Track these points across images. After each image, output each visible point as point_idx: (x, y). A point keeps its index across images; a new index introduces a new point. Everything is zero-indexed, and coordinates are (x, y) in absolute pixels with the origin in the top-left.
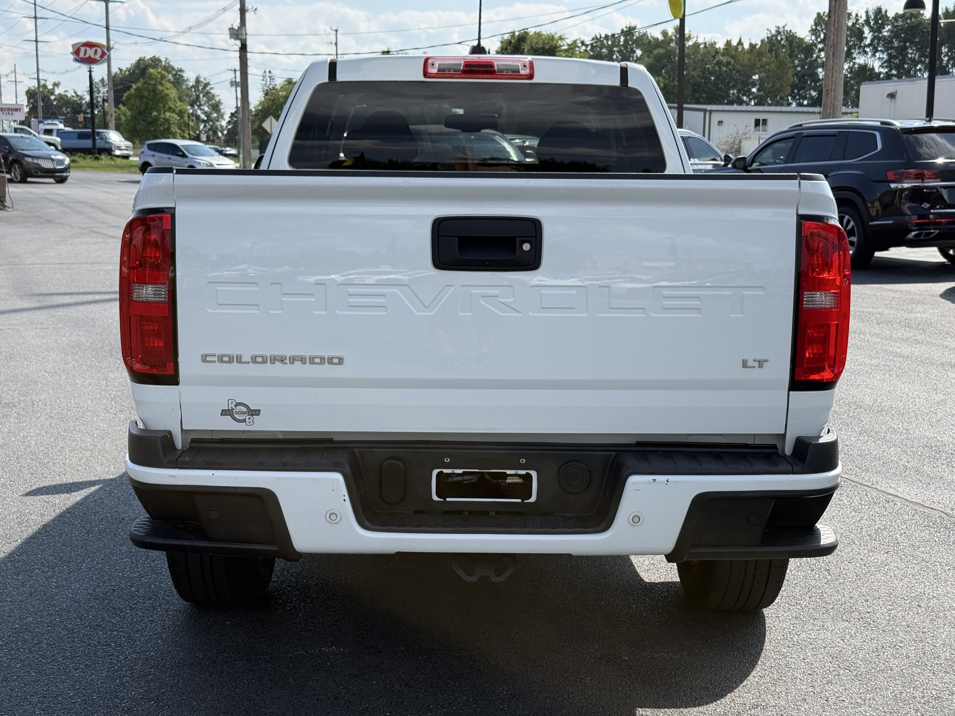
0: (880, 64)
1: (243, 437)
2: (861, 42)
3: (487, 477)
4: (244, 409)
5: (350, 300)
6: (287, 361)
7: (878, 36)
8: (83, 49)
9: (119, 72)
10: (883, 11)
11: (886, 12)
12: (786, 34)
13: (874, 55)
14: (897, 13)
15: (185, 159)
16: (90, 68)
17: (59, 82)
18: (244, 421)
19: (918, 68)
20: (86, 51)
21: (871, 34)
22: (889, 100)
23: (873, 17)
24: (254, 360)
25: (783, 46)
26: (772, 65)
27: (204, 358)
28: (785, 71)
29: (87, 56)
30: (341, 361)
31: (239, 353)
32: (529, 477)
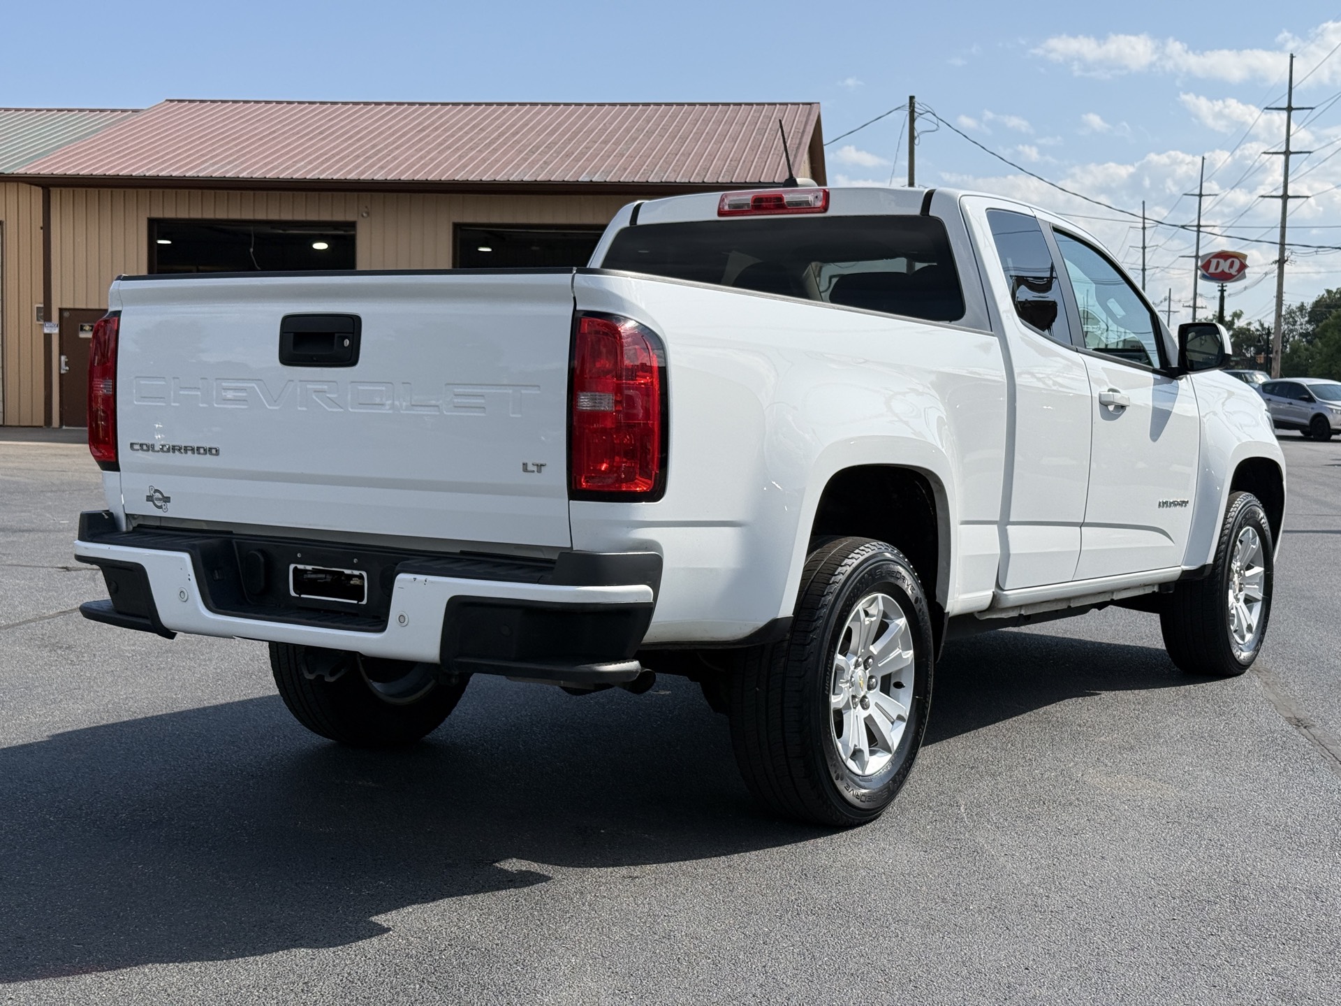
4: (160, 496)
5: (223, 393)
8: (1214, 262)
9: (1326, 295)
15: (1312, 405)
16: (1222, 286)
17: (1242, 312)
18: (161, 507)
20: (1218, 263)
24: (162, 450)
27: (132, 446)
29: (1219, 270)
30: (217, 451)
31: (152, 442)
32: (362, 578)
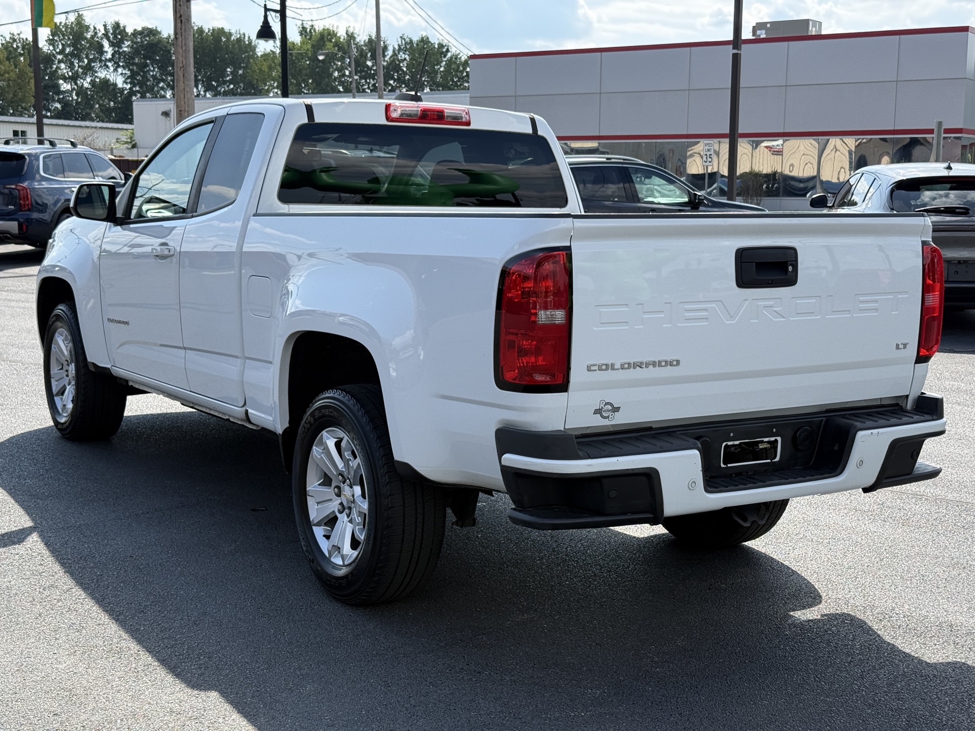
0: (124, 79)
1: (588, 432)
2: (101, 56)
3: (744, 446)
4: (610, 407)
5: (686, 314)
6: (644, 366)
7: (118, 51)
10: (122, 25)
11: (124, 27)
12: (22, 41)
13: (115, 70)
14: (135, 30)
18: (608, 417)
19: (161, 85)
21: (111, 48)
22: (163, 118)
23: (111, 31)
24: (622, 367)
25: (21, 55)
26: (11, 73)
27: (589, 369)
28: (27, 81)
30: (678, 362)
31: (612, 362)
32: (776, 441)
